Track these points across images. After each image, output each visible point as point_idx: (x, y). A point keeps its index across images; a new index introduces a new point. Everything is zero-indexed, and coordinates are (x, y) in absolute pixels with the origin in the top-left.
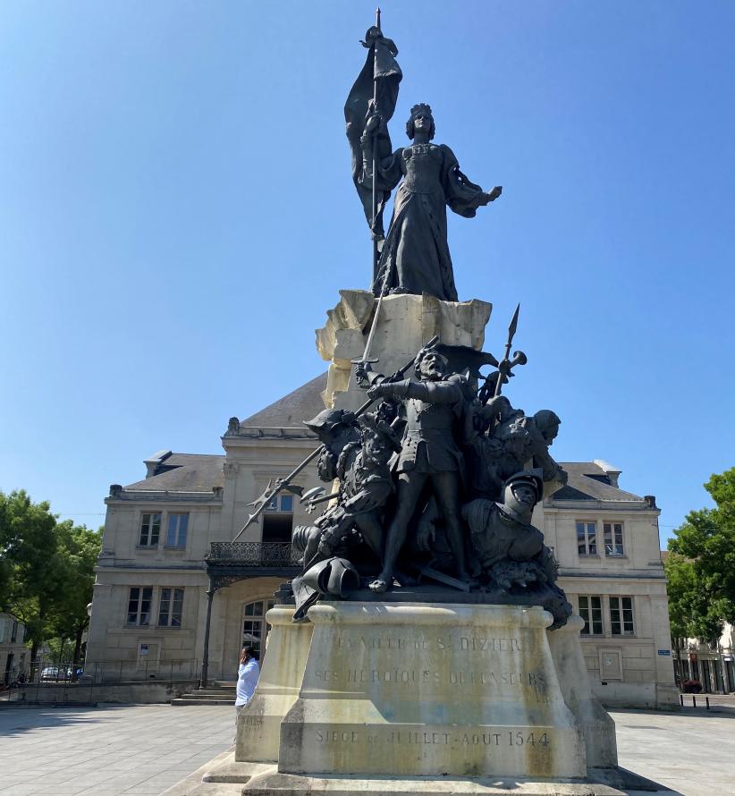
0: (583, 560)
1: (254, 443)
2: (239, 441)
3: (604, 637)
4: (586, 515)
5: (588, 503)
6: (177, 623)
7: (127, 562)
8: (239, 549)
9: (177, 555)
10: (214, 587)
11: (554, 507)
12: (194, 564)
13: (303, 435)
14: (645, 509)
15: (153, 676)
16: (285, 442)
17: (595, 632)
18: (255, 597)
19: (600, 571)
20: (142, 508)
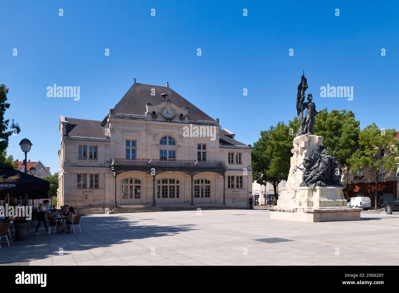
0: (230, 165)
1: (121, 120)
2: (115, 119)
3: (234, 188)
4: (231, 151)
5: (232, 146)
6: (97, 186)
7: (75, 165)
8: (119, 161)
9: (95, 162)
10: (117, 174)
11: (222, 148)
12: (102, 165)
13: (139, 118)
14: (248, 149)
15: (90, 205)
16: (133, 120)
17: (232, 187)
18: (125, 177)
19: (235, 168)
20: (79, 144)
